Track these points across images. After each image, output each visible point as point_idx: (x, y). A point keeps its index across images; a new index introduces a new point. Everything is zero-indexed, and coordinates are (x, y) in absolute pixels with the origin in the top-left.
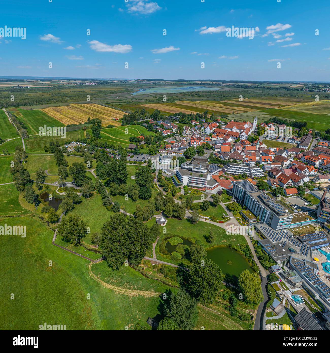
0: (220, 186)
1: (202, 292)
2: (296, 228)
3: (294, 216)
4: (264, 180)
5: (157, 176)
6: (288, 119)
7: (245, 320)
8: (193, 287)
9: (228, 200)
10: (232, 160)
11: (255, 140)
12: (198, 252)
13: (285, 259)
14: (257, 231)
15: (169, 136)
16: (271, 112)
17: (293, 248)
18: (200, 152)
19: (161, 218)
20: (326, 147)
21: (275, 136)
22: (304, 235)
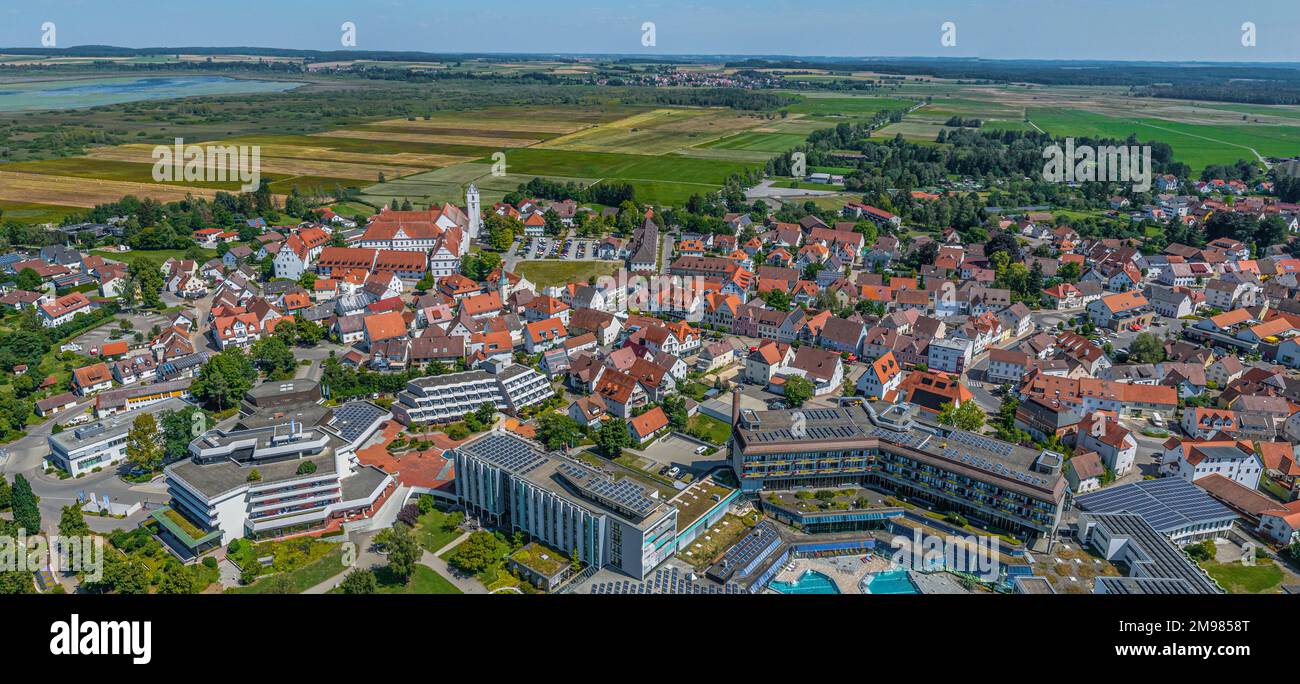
0: (401, 488)
2: (696, 541)
3: (679, 506)
4: (557, 412)
10: (423, 367)
11: (490, 271)
16: (517, 161)
18: (274, 364)
20: (701, 255)
21: (551, 244)
22: (723, 554)
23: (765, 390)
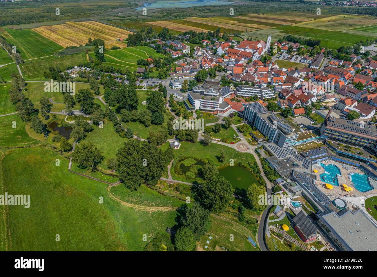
0: (231, 109)
1: (214, 204)
2: (301, 145)
3: (299, 135)
4: (274, 102)
5: (169, 101)
6: (302, 37)
7: (251, 224)
8: (206, 201)
9: (239, 122)
10: (244, 82)
11: (268, 61)
12: (210, 171)
13: (288, 173)
14: (265, 149)
15: (179, 58)
16: (286, 29)
17: (296, 162)
18: (212, 75)
19: (175, 142)
20: (336, 67)
21: (288, 56)
22: (307, 151)
23: (341, 112)
